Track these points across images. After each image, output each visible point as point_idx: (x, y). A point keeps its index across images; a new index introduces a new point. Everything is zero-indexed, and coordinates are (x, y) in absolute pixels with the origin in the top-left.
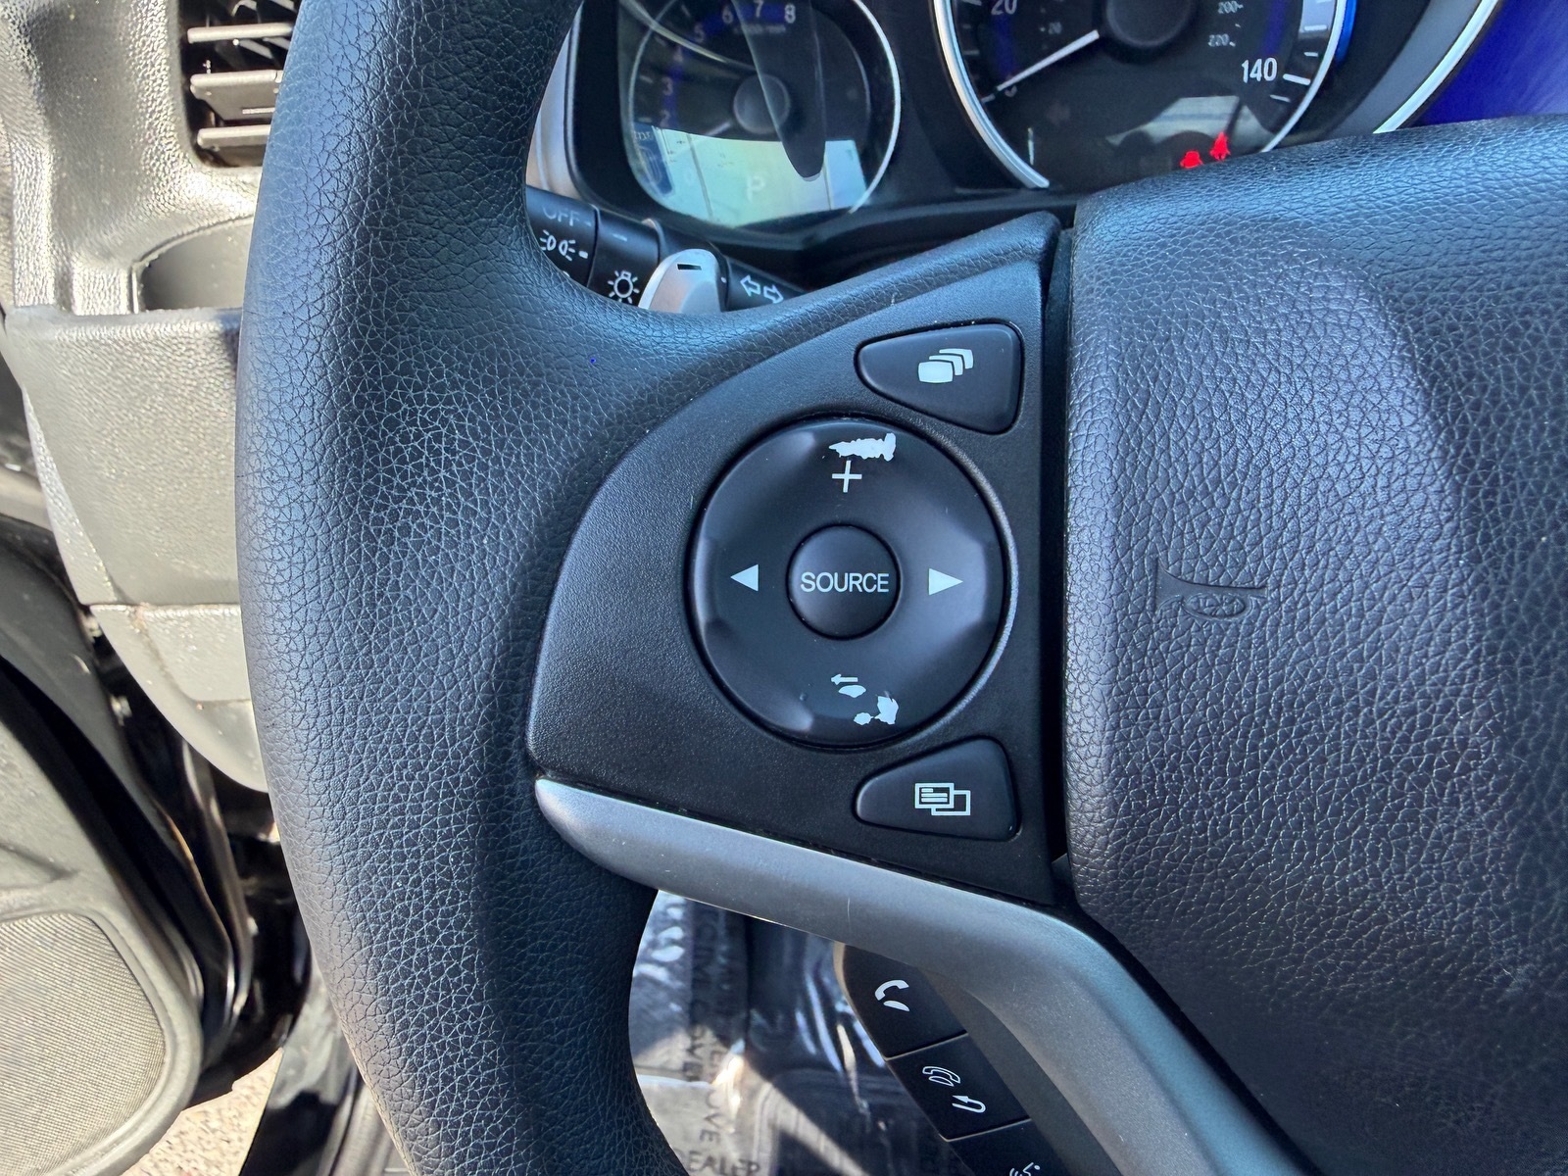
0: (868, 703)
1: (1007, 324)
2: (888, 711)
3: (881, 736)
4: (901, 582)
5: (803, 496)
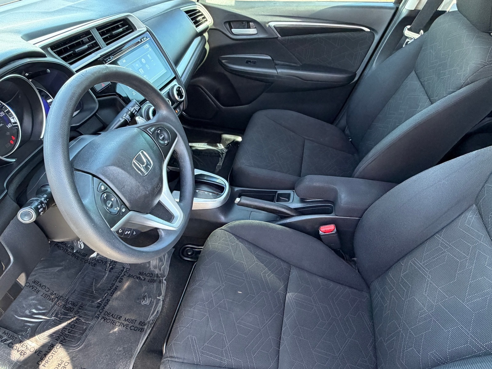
0: (117, 209)
1: (99, 182)
4: (112, 201)
5: (105, 201)
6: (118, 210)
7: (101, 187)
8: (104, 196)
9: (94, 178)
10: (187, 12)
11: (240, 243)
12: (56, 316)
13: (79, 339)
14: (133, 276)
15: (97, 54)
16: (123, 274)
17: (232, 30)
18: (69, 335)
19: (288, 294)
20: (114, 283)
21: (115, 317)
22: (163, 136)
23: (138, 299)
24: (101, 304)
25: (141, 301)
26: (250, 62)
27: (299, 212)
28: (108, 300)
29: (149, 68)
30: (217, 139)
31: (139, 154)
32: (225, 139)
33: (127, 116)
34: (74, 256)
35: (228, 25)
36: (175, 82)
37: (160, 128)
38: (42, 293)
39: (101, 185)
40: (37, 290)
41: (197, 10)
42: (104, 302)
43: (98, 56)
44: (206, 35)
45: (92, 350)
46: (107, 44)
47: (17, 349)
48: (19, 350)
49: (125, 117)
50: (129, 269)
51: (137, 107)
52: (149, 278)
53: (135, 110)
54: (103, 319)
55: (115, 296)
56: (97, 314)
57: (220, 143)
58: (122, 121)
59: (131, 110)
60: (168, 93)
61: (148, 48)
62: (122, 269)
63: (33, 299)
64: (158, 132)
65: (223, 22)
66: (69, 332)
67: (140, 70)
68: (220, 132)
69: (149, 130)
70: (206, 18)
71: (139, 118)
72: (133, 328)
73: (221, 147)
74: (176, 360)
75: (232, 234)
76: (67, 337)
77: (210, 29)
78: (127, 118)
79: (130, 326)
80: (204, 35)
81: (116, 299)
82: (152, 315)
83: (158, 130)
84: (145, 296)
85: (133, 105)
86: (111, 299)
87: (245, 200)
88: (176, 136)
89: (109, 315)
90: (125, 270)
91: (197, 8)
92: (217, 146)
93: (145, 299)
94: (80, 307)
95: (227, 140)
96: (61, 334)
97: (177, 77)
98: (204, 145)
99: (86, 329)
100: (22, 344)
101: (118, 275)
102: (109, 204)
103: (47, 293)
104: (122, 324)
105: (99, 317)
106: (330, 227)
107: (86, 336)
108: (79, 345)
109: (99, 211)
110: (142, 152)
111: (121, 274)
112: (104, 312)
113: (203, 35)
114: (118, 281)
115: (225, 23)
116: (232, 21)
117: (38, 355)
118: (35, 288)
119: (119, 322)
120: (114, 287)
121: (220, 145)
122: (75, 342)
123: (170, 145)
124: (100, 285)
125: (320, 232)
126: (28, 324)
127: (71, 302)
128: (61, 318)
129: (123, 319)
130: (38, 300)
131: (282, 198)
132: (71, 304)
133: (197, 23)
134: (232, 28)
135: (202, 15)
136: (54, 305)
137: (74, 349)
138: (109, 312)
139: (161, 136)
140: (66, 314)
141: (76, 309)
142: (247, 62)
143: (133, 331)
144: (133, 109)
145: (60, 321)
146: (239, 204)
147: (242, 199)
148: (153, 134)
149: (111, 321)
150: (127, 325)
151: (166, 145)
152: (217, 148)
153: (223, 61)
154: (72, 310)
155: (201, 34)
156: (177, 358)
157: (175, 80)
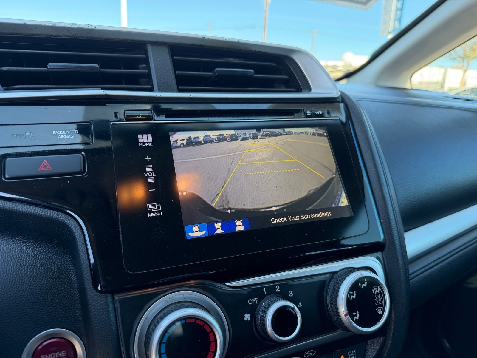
36: (373, 262)
60: (320, 286)
97: (387, 250)
157: (379, 254)
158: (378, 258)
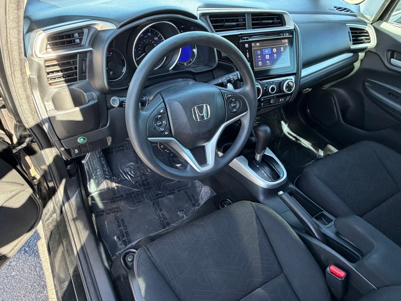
1: (163, 107)
2: (163, 129)
3: (163, 131)
4: (162, 123)
5: (157, 120)
6: (162, 130)
7: (161, 110)
8: (158, 116)
9: (163, 103)
10: (351, 29)
11: (255, 223)
12: (136, 183)
13: (135, 204)
14: (187, 193)
15: (238, 32)
16: (183, 188)
17: (392, 59)
18: (133, 197)
19: (260, 289)
20: (175, 189)
21: (159, 208)
22: (235, 105)
23: (178, 209)
24: (159, 195)
25: (178, 211)
26: (393, 94)
27: (326, 240)
28: (164, 196)
29: (276, 58)
30: (322, 146)
31: (203, 105)
32: (328, 149)
33: (225, 80)
34: (168, 158)
35: (389, 54)
36: (293, 78)
37: (236, 98)
38: (138, 165)
39: (162, 109)
40: (137, 162)
41: (365, 30)
42: (162, 195)
43: (239, 33)
44: (361, 55)
45: (135, 215)
46: (253, 28)
47: (108, 184)
48: (108, 185)
49: (224, 80)
50: (189, 188)
51: (236, 78)
52: (194, 202)
53: (233, 79)
54: (153, 204)
55: (169, 196)
56: (152, 198)
57: (322, 149)
58: (220, 82)
59: (230, 77)
60: (280, 82)
61: (286, 43)
62: (185, 185)
63: (132, 165)
64: (233, 100)
65: (387, 50)
66: (134, 196)
67: (266, 56)
68: (327, 141)
69: (226, 95)
70: (370, 40)
71: (230, 85)
72: (162, 222)
73: (321, 153)
74: (148, 253)
75: (256, 213)
76: (131, 198)
77: (369, 51)
78: (224, 82)
79: (161, 219)
80: (360, 54)
81: (168, 199)
82: (176, 224)
83: (233, 99)
84: (183, 210)
85: (234, 75)
86: (166, 197)
87: (286, 197)
88: (246, 110)
89: (157, 204)
90: (186, 187)
91: (366, 29)
92: (318, 151)
93: (181, 212)
94: (149, 188)
95: (330, 150)
96: (130, 194)
97: (296, 75)
98: (309, 144)
99: (142, 201)
100: (111, 183)
101: (180, 187)
102: (158, 123)
103: (140, 167)
104: (159, 214)
105: (152, 201)
106: (340, 272)
107: (138, 205)
108: (131, 206)
109: (147, 122)
110: (206, 105)
111: (182, 187)
112: (157, 200)
113: (358, 53)
114: (177, 190)
115: (389, 50)
116: (396, 51)
117: (113, 194)
118: (137, 160)
119: (158, 213)
120: (173, 192)
121: (321, 151)
122: (132, 203)
123: (236, 114)
124: (168, 184)
125: (328, 269)
126: (121, 176)
127: (147, 181)
128: (137, 186)
129: (162, 212)
130: (134, 168)
131: (324, 220)
132: (147, 182)
133: (356, 41)
134: (393, 58)
135: (368, 36)
136: (139, 176)
137: (128, 207)
138: (159, 202)
139: (234, 104)
140: (140, 186)
141: (147, 187)
142: (390, 94)
143: (161, 223)
144: (232, 77)
145: (135, 187)
146: (280, 197)
147: (284, 194)
148: (227, 99)
149: (156, 208)
150: (160, 218)
151: (233, 112)
152: (317, 152)
153: (366, 83)
154: (145, 186)
155: (356, 52)
156: (150, 253)
157: (294, 76)
158: (294, 77)
